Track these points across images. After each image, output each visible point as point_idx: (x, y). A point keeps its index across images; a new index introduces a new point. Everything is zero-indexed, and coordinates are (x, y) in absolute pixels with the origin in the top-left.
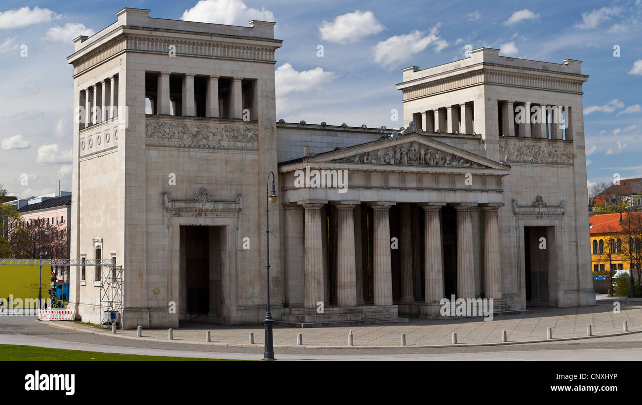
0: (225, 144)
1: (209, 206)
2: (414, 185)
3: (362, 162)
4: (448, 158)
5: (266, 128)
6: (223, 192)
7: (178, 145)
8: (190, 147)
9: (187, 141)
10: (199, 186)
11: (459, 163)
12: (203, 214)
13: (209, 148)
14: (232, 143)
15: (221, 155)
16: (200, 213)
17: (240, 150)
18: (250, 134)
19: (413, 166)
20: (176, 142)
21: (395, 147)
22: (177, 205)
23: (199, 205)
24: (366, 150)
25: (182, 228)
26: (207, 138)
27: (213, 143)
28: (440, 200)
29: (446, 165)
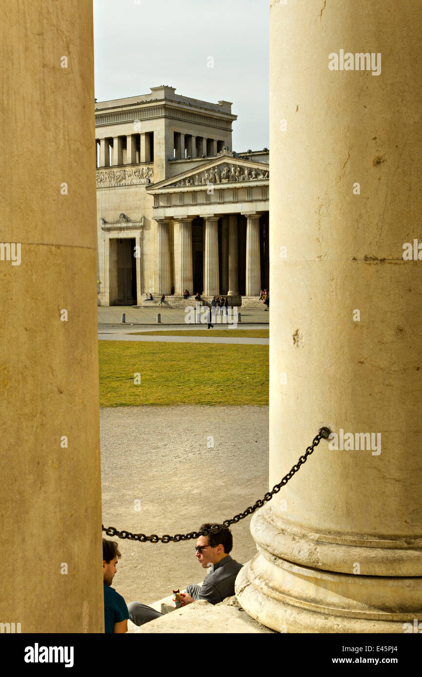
0: (135, 181)
1: (124, 225)
2: (231, 199)
3: (185, 186)
4: (253, 173)
5: (159, 166)
6: (134, 215)
7: (108, 186)
8: (115, 187)
9: (113, 183)
10: (121, 212)
11: (264, 176)
12: (123, 231)
13: (125, 186)
14: (139, 180)
15: (133, 190)
16: (121, 229)
17: (143, 184)
18: (151, 172)
19: (223, 184)
20: (107, 184)
21: (210, 169)
22: (108, 226)
23: (119, 225)
24: (187, 176)
25: (111, 240)
26: (125, 179)
27: (128, 181)
28: (251, 210)
29: (251, 179)
